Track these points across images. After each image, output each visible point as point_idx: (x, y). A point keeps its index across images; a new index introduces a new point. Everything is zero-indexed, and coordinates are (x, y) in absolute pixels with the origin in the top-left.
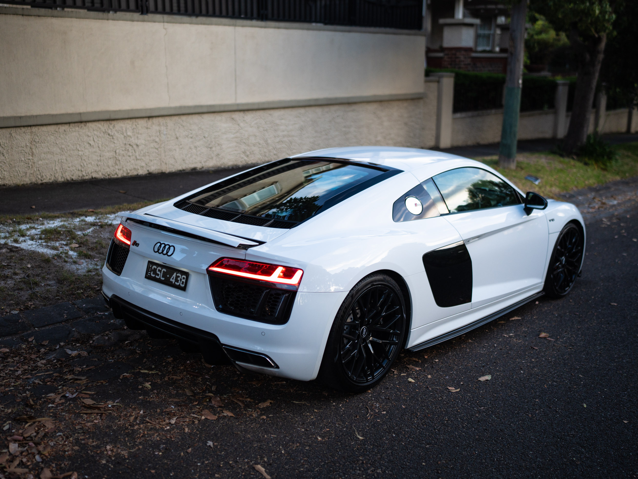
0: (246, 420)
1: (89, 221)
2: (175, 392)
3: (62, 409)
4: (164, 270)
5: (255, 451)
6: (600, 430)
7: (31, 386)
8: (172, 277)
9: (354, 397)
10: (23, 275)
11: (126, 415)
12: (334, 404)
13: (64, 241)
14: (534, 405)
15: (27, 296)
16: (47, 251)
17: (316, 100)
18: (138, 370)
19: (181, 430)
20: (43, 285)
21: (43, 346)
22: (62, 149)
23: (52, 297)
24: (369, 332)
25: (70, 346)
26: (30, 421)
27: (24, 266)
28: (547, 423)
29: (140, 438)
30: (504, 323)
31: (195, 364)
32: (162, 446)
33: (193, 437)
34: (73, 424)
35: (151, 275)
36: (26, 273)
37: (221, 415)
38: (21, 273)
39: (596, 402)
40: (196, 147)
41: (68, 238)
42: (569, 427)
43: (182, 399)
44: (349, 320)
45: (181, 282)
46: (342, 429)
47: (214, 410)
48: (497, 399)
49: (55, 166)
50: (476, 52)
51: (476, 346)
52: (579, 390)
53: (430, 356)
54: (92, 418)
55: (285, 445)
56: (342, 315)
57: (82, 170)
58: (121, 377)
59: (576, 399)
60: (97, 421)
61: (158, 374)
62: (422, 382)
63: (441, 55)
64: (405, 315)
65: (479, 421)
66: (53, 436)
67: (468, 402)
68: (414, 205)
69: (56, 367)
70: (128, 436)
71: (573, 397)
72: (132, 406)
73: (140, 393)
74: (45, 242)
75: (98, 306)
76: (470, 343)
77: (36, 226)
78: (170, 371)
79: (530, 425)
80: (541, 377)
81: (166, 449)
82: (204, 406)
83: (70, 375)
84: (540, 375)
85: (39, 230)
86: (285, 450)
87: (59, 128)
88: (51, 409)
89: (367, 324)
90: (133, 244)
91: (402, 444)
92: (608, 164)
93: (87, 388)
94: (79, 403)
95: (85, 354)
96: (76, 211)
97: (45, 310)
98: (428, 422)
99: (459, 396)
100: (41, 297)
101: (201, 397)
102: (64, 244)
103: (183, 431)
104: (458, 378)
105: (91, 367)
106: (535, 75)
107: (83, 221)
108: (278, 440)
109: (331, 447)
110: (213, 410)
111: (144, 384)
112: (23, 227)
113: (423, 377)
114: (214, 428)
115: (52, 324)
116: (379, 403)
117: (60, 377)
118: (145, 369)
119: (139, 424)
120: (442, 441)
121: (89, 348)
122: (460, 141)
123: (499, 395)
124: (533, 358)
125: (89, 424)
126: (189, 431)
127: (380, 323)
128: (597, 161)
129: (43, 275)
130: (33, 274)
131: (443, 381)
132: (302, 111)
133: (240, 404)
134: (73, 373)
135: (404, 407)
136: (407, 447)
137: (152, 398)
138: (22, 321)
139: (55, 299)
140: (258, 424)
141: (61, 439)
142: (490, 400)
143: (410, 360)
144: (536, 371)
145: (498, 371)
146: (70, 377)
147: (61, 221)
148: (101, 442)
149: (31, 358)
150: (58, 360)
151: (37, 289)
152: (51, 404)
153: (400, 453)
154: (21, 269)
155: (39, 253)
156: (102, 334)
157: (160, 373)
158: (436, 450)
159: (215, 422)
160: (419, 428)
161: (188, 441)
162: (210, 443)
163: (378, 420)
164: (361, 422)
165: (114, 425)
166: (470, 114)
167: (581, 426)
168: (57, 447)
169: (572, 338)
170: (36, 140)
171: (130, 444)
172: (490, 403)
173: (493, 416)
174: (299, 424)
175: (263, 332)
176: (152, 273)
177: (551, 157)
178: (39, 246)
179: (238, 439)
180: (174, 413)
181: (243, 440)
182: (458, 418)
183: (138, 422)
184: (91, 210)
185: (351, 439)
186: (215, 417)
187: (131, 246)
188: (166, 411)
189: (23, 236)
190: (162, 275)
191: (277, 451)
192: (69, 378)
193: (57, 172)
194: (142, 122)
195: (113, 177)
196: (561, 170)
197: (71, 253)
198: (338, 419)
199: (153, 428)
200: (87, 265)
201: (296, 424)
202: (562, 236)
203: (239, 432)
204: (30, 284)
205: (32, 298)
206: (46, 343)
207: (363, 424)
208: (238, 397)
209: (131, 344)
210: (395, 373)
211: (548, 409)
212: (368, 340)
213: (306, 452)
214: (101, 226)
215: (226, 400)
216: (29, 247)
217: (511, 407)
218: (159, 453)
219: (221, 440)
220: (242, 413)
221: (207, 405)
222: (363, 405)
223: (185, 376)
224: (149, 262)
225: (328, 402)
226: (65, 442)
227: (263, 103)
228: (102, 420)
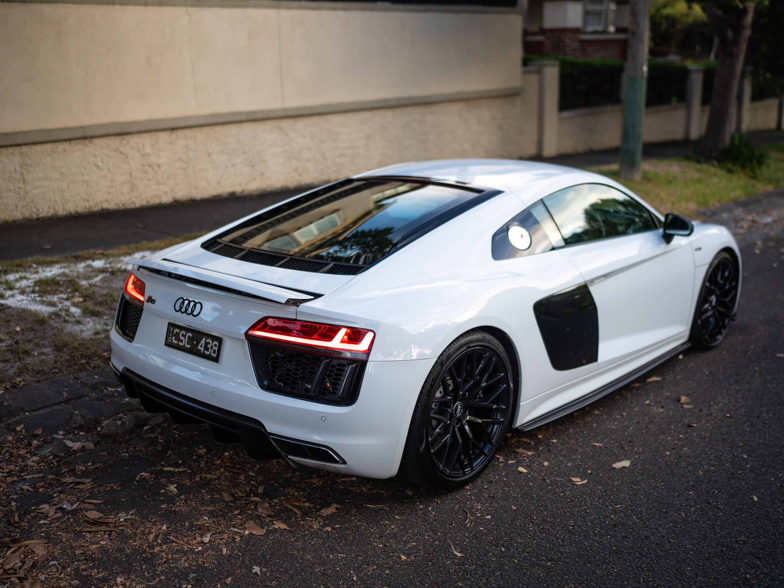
0: (305, 534)
1: (97, 266)
2: (209, 497)
3: (57, 527)
4: (190, 334)
5: (318, 578)
6: (779, 533)
7: (17, 494)
8: (200, 344)
9: (447, 497)
10: (9, 342)
11: (143, 532)
12: (421, 506)
13: (64, 294)
14: (687, 500)
15: (14, 370)
16: (42, 309)
17: (386, 100)
18: (160, 468)
19: (217, 552)
20: (36, 354)
21: (35, 436)
22: (61, 173)
23: (48, 370)
24: (465, 408)
25: (71, 436)
26: (14, 545)
27: (11, 329)
28: (706, 524)
29: (162, 565)
30: (639, 387)
31: (235, 457)
32: (192, 575)
33: (234, 562)
34: (72, 547)
35: (172, 342)
36: (13, 339)
37: (271, 528)
38: (8, 340)
39: (770, 493)
40: (233, 166)
41: (69, 290)
42: (737, 530)
43: (219, 506)
44: (438, 395)
45: (212, 351)
46: (432, 542)
47: (262, 521)
48: (637, 493)
49: (54, 195)
50: (585, 33)
51: (605, 419)
52: (745, 477)
53: (545, 435)
54: (98, 538)
55: (357, 569)
56: (428, 390)
57: (90, 200)
58: (137, 479)
59: (743, 489)
60: (105, 543)
61: (187, 473)
62: (536, 472)
63: (540, 38)
64: (512, 385)
65: (615, 526)
66: (44, 565)
67: (600, 498)
68: (520, 237)
69: (52, 465)
70: (145, 563)
71: (738, 487)
72: (151, 519)
73: (162, 499)
74: (40, 296)
75: (109, 380)
76: (597, 415)
77: (28, 275)
78: (203, 467)
79: (684, 529)
80: (693, 460)
81: (197, 580)
82: (248, 516)
83: (70, 477)
84: (693, 456)
85: (32, 281)
86: (357, 575)
87: (57, 147)
88: (43, 528)
89: (463, 399)
90: (148, 301)
91: (515, 562)
92: (758, 171)
93: (93, 496)
94: (80, 516)
95: (91, 445)
96: (80, 253)
97: (39, 387)
98: (548, 529)
99: (586, 490)
100: (34, 370)
101: (243, 502)
102: (64, 299)
103: (219, 553)
104: (584, 464)
105: (98, 465)
106: (660, 60)
107: (89, 266)
108: (348, 561)
109: (420, 569)
110: (260, 521)
111: (167, 487)
112: (11, 277)
113: (537, 465)
114: (261, 546)
115: (48, 407)
116: (481, 503)
117: (57, 480)
118: (170, 466)
119: (161, 545)
120: (568, 556)
121: (97, 437)
122: (569, 146)
123: (640, 487)
124: (680, 433)
125: (94, 546)
126: (228, 552)
127: (480, 396)
128: (743, 167)
129: (36, 341)
130: (23, 340)
131: (565, 470)
132: (368, 115)
133: (296, 511)
134: (75, 474)
135: (514, 508)
136: (521, 566)
137: (178, 506)
138: (8, 404)
139: (52, 373)
140: (321, 539)
141: (55, 570)
142: (629, 494)
143: (519, 441)
144: (686, 451)
145: (636, 453)
146: (69, 480)
147: (61, 268)
148: (110, 572)
149: (19, 454)
150: (55, 456)
151: (29, 360)
152: (44, 519)
153: (512, 575)
154: (7, 333)
155: (31, 311)
156: (114, 418)
157: (189, 471)
158: (560, 568)
159: (262, 538)
160: (536, 538)
161: (227, 567)
162: (256, 569)
163: (481, 529)
164: (459, 531)
165: (127, 547)
166: (580, 112)
167: (753, 528)
168: (49, 581)
169: (730, 404)
170: (28, 163)
171: (148, 573)
172: (629, 498)
173: (634, 518)
174: (376, 537)
175: (323, 417)
176: (174, 338)
177: (685, 163)
178: (31, 302)
179: (293, 562)
180: (208, 527)
181: (301, 563)
182: (587, 522)
183: (159, 541)
184: (100, 251)
185: (446, 557)
186: (263, 532)
187: (145, 303)
188: (197, 525)
189: (11, 288)
190: (188, 342)
191: (347, 578)
192: (68, 482)
193: (57, 204)
194: (164, 136)
195: (129, 207)
196: (699, 181)
197: (73, 309)
198: (428, 528)
199: (180, 550)
200: (94, 325)
201: (371, 537)
202: (711, 269)
203: (295, 552)
204: (19, 353)
205: (21, 372)
206: (39, 432)
207: (461, 535)
208: (294, 502)
209: (152, 430)
210: (500, 460)
211: (707, 505)
212: (464, 420)
213: (386, 578)
214: (113, 273)
215: (277, 506)
216: (19, 304)
217: (657, 503)
218: (188, 585)
219: (271, 564)
220: (299, 524)
221: (252, 514)
222: (460, 507)
223: (222, 474)
224: (170, 324)
225: (414, 504)
226: (60, 574)
227: (318, 107)
228: (111, 540)
